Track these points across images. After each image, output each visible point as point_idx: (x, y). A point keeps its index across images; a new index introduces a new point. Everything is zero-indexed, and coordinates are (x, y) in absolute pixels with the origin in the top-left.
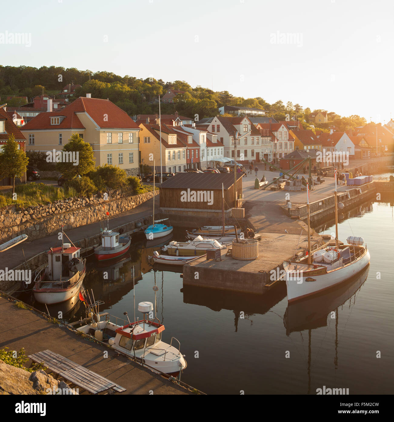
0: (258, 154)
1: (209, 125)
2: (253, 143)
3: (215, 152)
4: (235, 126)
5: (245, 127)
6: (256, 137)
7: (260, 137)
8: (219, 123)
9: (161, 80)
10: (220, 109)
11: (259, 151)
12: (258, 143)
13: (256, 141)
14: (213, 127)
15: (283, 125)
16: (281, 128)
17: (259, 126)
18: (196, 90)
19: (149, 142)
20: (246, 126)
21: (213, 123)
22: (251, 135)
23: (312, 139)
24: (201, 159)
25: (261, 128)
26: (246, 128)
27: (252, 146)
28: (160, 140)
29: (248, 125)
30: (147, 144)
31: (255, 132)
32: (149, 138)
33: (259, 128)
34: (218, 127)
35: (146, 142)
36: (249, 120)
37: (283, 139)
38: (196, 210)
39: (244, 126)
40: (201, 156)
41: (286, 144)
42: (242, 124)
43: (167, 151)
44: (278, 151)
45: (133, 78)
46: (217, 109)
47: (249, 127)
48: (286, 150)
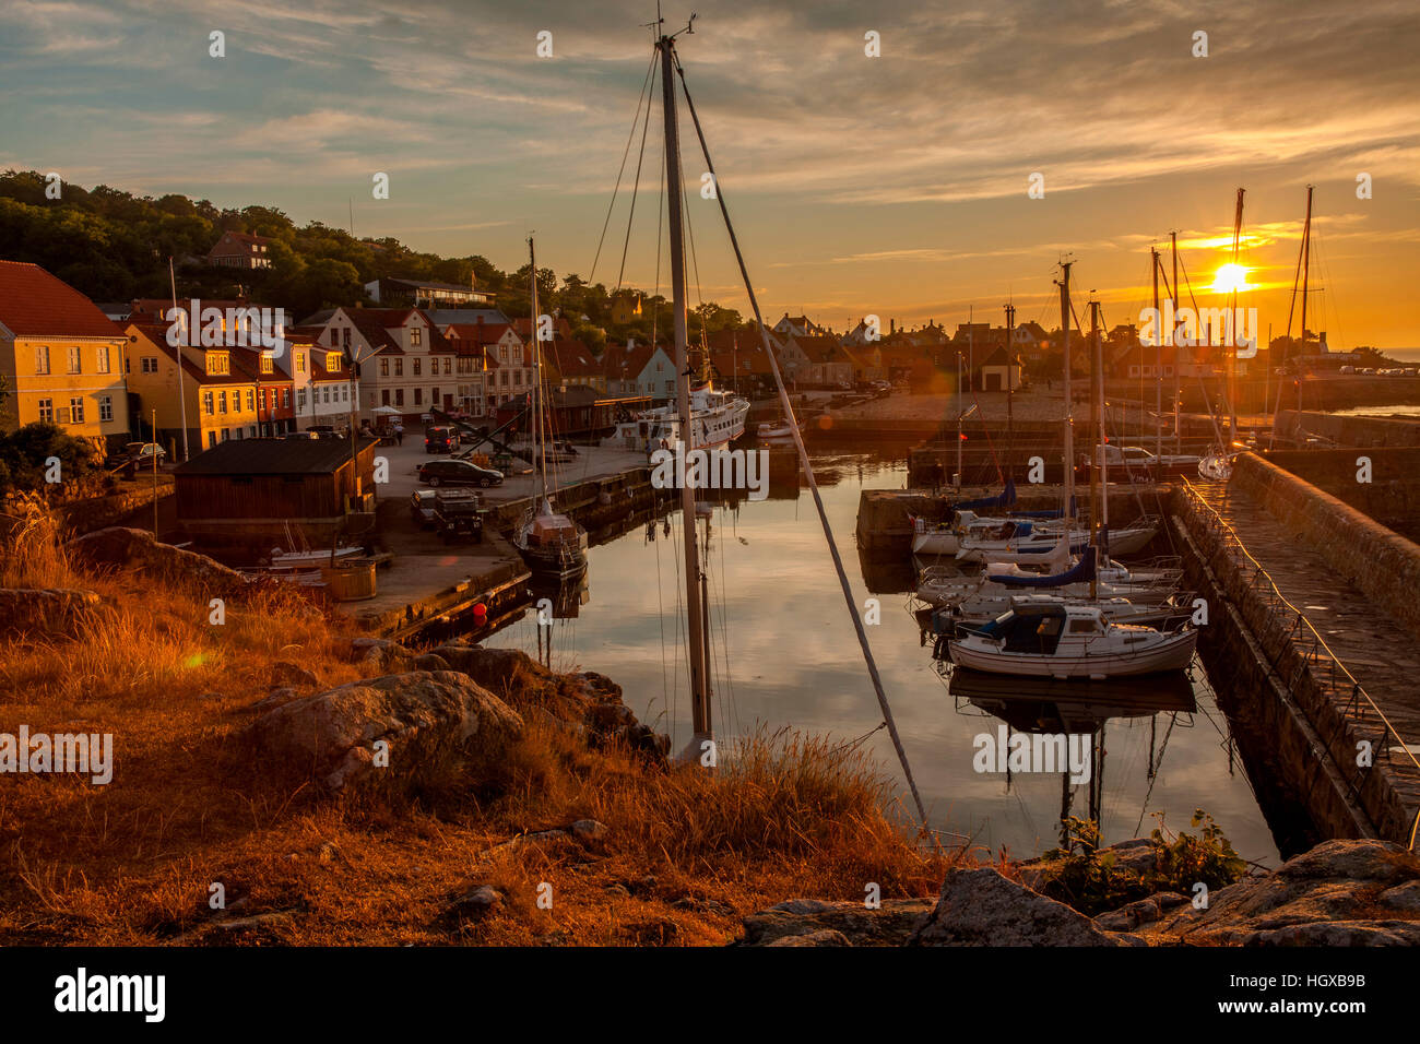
0: (448, 398)
1: (324, 328)
2: (435, 372)
3: (336, 395)
4: (389, 331)
5: (415, 334)
6: (442, 359)
7: (453, 357)
8: (347, 323)
9: (205, 204)
10: (368, 287)
11: (453, 390)
12: (448, 372)
13: (442, 368)
14: (334, 332)
15: (509, 330)
16: (505, 336)
17: (452, 331)
18: (307, 233)
19: (155, 370)
20: (417, 332)
21: (332, 323)
22: (430, 353)
23: (583, 361)
24: (297, 411)
25: (456, 336)
26: (418, 337)
27: (433, 379)
28: (177, 362)
29: (422, 328)
30: (150, 374)
31: (439, 344)
32: (154, 361)
33: (452, 336)
34: (347, 332)
35: (147, 370)
36: (424, 316)
37: (511, 362)
38: (264, 521)
39: (413, 331)
40: (297, 402)
41: (518, 375)
42: (405, 326)
43: (203, 391)
44: (499, 389)
45: (122, 194)
46: (360, 289)
47: (426, 333)
48: (517, 388)
